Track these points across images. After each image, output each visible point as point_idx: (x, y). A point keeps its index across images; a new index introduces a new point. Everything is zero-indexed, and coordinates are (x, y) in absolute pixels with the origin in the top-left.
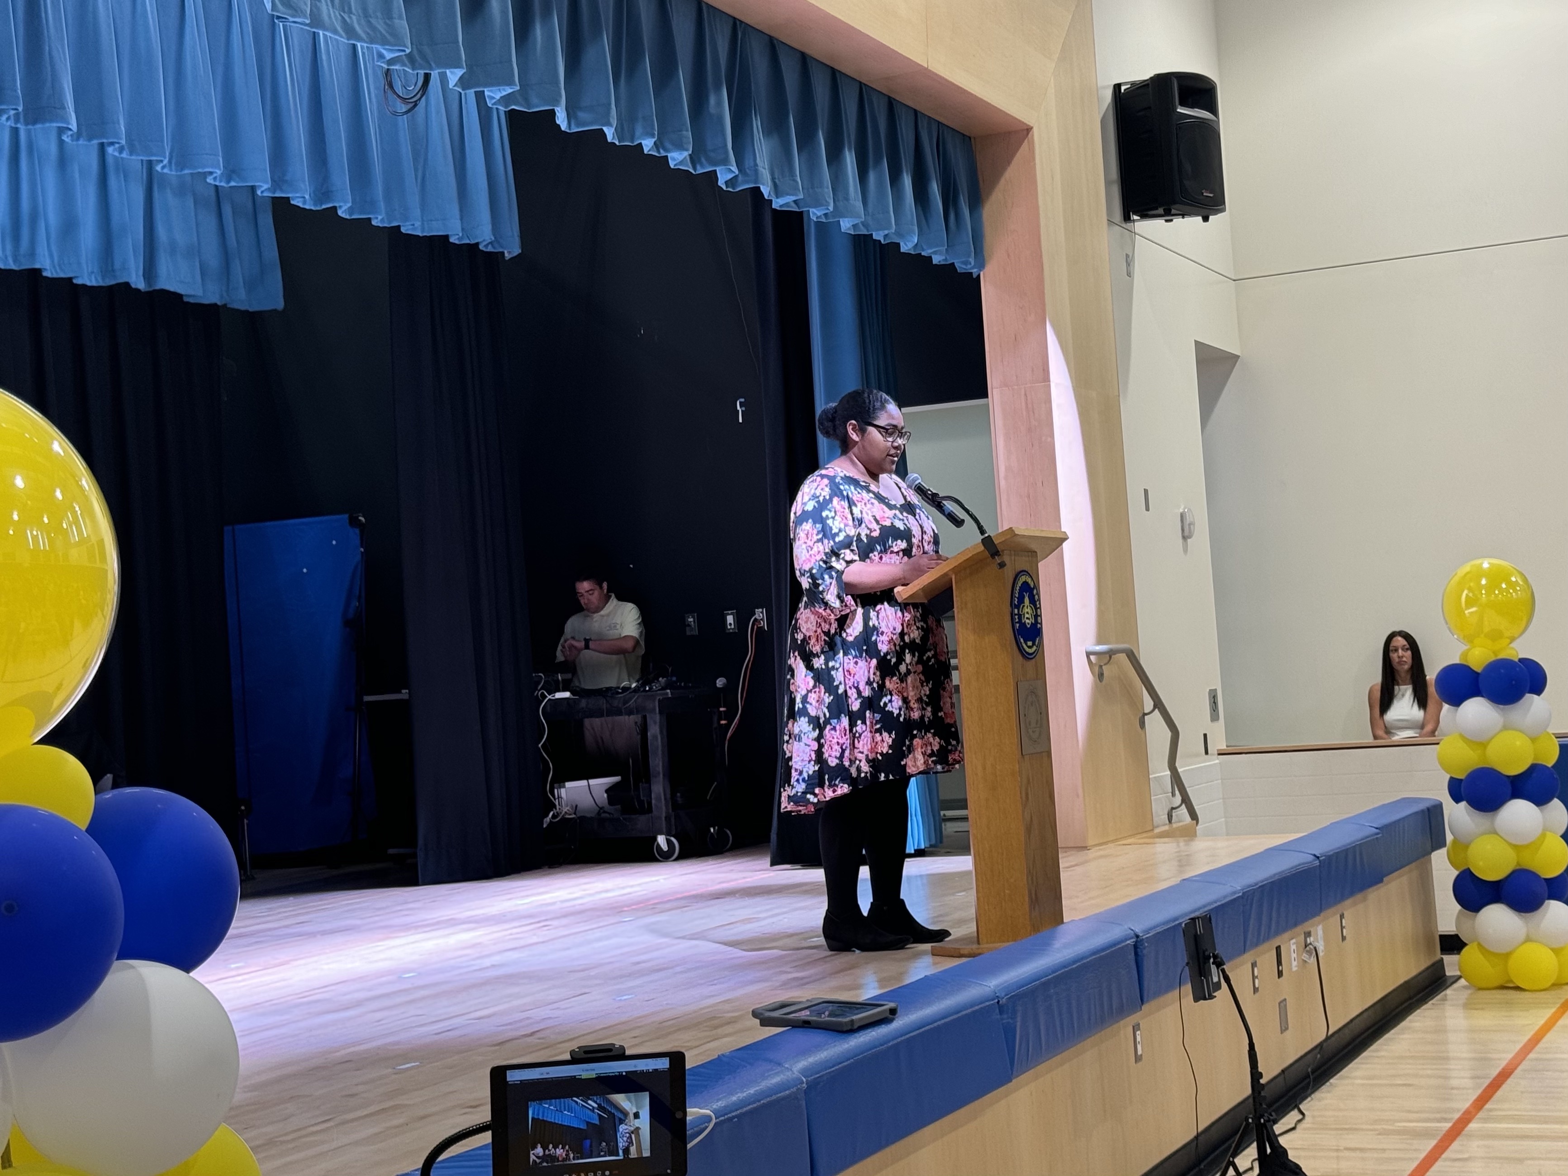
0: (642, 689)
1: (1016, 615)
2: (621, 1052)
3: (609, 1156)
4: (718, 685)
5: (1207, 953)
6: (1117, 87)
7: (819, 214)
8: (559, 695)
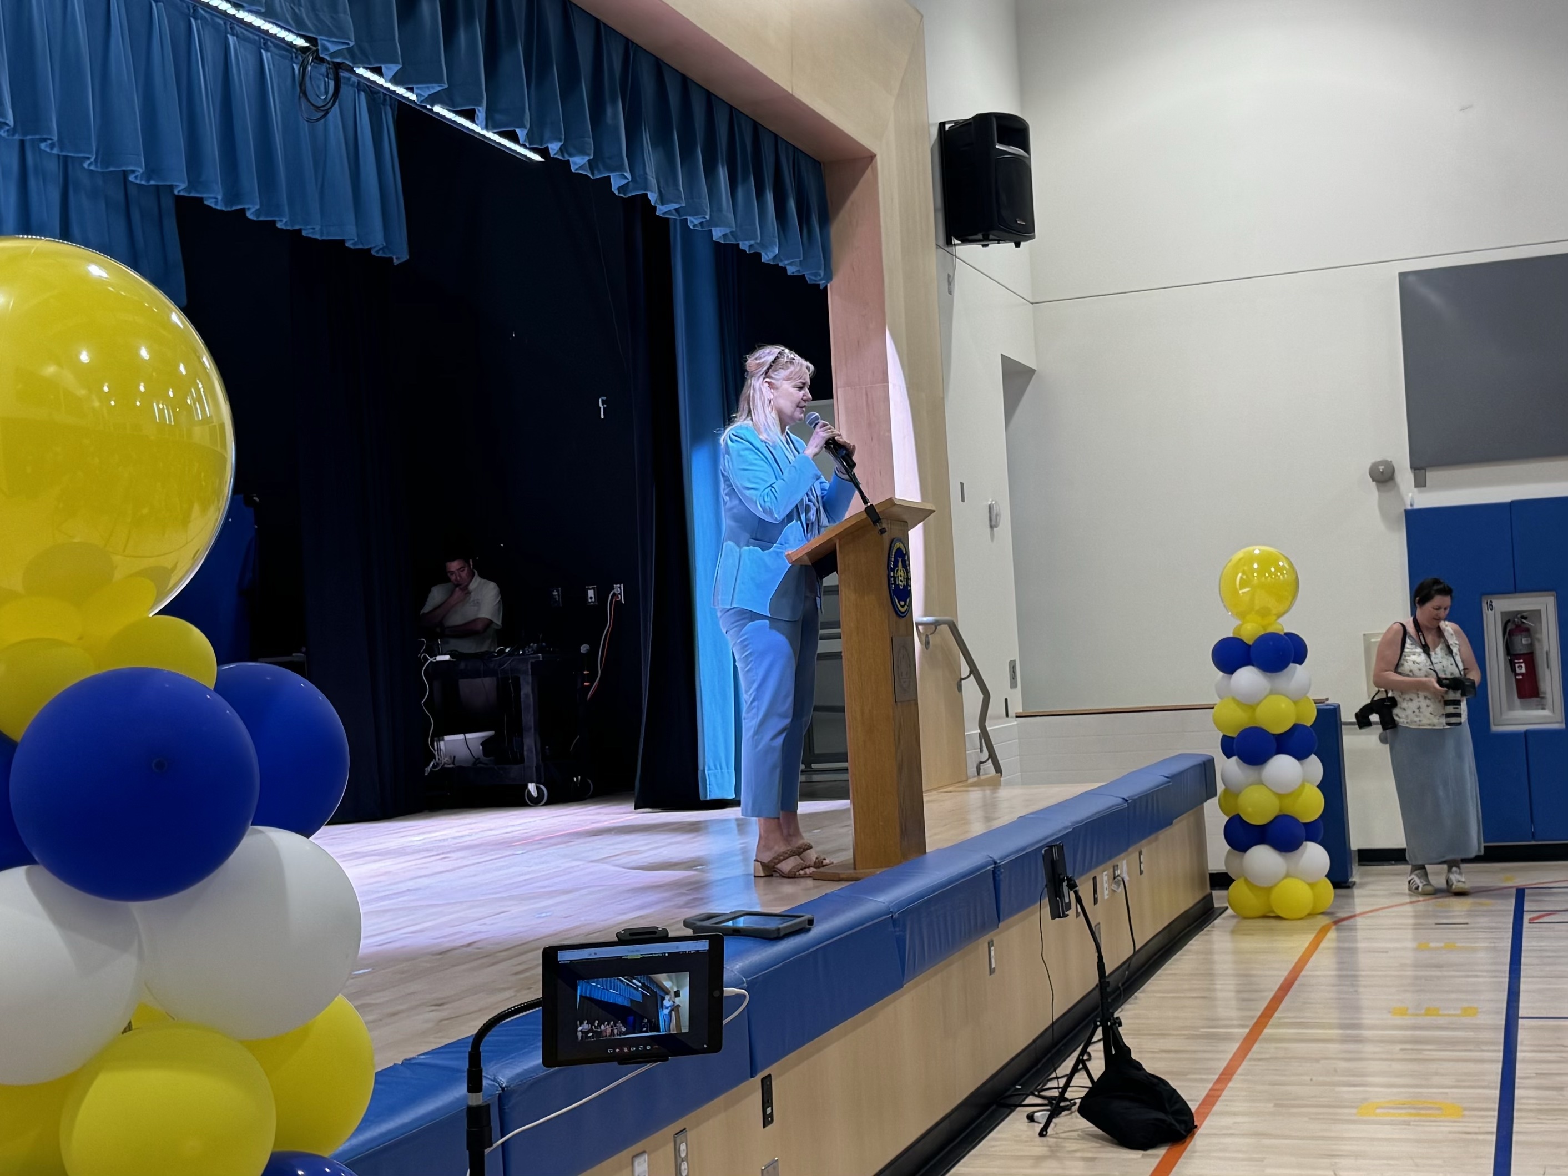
0: (516, 653)
1: (892, 577)
2: (665, 935)
3: (651, 1032)
4: (582, 651)
5: (1061, 877)
6: (942, 125)
7: (696, 222)
8: (439, 658)
